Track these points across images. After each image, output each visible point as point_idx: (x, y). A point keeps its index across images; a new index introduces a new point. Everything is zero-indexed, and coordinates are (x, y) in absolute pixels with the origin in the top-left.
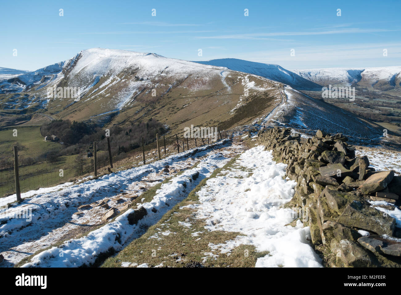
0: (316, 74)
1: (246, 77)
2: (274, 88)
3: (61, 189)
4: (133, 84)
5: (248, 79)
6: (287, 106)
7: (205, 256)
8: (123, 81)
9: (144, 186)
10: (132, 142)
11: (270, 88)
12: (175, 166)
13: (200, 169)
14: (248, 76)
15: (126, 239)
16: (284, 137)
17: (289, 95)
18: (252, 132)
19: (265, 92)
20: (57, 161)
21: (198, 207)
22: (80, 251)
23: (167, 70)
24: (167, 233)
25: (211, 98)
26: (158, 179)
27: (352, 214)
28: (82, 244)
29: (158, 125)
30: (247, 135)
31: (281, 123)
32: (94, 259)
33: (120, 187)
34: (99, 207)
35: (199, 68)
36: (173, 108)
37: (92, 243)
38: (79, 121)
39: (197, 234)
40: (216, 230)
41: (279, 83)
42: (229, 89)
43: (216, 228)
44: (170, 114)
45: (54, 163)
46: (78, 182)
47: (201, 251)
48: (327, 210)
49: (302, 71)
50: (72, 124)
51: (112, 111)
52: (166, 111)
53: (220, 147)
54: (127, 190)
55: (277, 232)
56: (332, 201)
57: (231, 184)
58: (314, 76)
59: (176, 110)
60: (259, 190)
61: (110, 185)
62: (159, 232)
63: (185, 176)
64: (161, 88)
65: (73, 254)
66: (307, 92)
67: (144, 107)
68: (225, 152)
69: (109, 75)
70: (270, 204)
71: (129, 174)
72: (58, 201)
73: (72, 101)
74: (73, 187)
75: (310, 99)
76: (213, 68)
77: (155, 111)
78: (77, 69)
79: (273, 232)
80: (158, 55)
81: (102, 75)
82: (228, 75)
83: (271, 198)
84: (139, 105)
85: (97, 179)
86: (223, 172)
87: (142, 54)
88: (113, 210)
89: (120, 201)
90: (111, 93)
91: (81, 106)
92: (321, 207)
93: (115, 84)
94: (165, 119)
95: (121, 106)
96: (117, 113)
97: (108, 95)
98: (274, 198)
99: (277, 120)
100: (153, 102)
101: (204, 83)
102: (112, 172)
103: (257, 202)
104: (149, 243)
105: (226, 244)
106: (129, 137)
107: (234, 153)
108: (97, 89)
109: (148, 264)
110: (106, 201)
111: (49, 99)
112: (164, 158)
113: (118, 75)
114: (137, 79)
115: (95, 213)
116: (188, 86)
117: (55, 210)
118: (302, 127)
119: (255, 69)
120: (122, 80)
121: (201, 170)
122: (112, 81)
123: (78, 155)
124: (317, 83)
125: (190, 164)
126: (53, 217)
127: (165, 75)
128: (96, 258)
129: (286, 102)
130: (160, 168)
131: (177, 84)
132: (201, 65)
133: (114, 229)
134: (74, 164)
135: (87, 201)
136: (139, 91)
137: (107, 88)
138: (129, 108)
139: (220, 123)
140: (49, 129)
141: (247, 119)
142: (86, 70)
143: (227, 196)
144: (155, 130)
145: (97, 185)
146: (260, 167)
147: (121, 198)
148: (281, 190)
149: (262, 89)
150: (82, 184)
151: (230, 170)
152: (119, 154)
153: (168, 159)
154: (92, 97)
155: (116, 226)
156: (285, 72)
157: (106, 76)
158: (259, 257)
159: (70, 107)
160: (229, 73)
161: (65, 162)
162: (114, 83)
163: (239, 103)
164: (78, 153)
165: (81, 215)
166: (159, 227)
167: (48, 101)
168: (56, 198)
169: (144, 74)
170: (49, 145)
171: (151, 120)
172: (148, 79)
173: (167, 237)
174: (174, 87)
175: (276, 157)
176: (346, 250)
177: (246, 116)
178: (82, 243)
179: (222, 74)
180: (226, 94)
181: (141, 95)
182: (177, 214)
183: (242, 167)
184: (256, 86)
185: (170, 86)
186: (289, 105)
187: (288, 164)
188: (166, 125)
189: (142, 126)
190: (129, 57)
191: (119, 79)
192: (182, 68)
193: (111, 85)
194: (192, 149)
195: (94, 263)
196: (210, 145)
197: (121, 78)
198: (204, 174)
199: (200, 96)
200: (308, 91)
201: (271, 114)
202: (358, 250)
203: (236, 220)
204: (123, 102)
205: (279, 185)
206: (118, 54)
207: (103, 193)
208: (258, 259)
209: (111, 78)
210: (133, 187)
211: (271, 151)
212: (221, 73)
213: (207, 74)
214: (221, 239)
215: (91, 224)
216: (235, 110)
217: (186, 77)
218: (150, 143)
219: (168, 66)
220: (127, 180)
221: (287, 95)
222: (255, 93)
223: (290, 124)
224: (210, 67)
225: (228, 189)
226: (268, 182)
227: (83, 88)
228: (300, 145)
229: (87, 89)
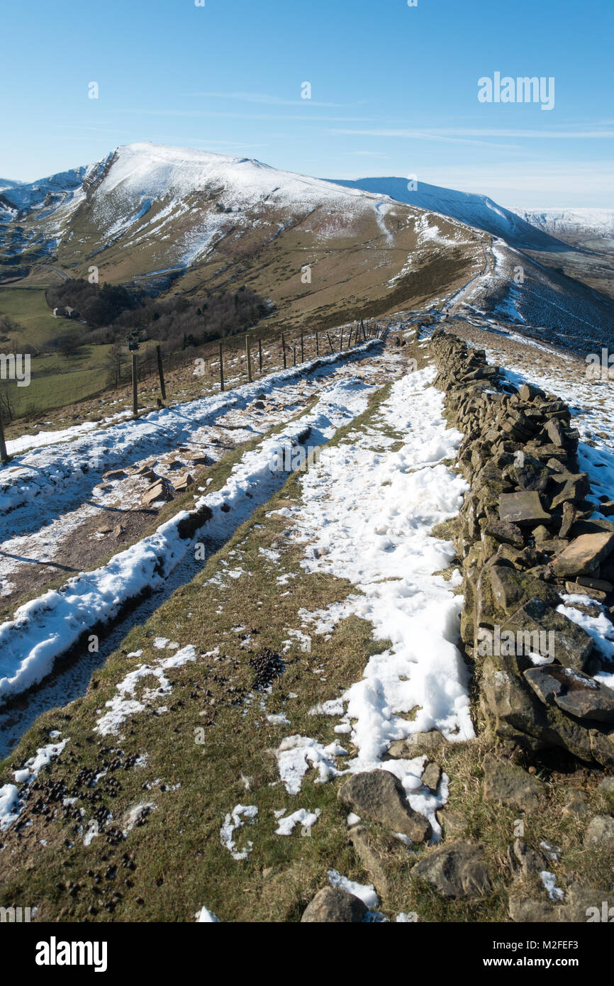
0: (555, 219)
1: (423, 217)
2: (473, 242)
3: (76, 438)
4: (213, 219)
5: (427, 222)
6: (494, 279)
7: (289, 638)
8: (195, 210)
9: (218, 436)
10: (209, 328)
11: (466, 242)
12: (277, 396)
13: (315, 418)
14: (426, 214)
15: (172, 567)
16: (469, 371)
17: (500, 257)
18: (423, 324)
19: (455, 249)
20: (76, 354)
21: (297, 513)
22: (94, 597)
23: (276, 194)
24: (236, 574)
25: (356, 254)
26: (244, 425)
27: (526, 623)
28: (97, 583)
29: (256, 299)
30: (415, 331)
31: (478, 311)
32: (115, 610)
33: (177, 436)
34: (138, 476)
35: (336, 193)
36: (284, 268)
37: (114, 581)
38: (114, 284)
39: (287, 579)
40: (317, 570)
41: (485, 233)
42: (390, 238)
43: (319, 566)
44: (278, 280)
45: (70, 357)
46: (105, 424)
47: (283, 625)
48: (488, 603)
49: (530, 210)
50: (102, 287)
51: (172, 268)
52: (272, 275)
53: (361, 357)
54: (189, 442)
55: (416, 592)
56: (499, 590)
57: (362, 464)
58: (551, 222)
59: (288, 274)
60: (404, 488)
61: (160, 432)
62: (224, 570)
63: (286, 436)
64: (263, 228)
65: (81, 604)
66: (534, 253)
67: (231, 265)
68: (369, 368)
69: (168, 199)
70: (419, 518)
71: (193, 411)
72: (70, 462)
73: (100, 245)
74: (97, 434)
75: (537, 268)
76: (363, 195)
77: (251, 272)
78: (110, 183)
79: (410, 591)
80: (261, 164)
81: (156, 198)
82: (390, 211)
83: (422, 507)
84: (222, 260)
85: (137, 419)
86: (352, 436)
87: (231, 160)
88: (161, 485)
89: (175, 466)
90: (172, 234)
91: (117, 256)
92: (480, 595)
93: (180, 217)
94: (268, 289)
95: (189, 260)
96: (182, 273)
97: (165, 237)
98: (428, 509)
99: (472, 305)
100: (248, 256)
101: (344, 225)
102: (164, 407)
103: (398, 511)
104: (204, 595)
105: (328, 612)
106: (202, 319)
107: (384, 371)
108: (146, 225)
109: (195, 646)
110: (151, 464)
111: (59, 238)
112: (259, 378)
113: (185, 200)
114: (221, 209)
115: (131, 487)
116: (314, 229)
117: (64, 478)
118: (516, 320)
119: (441, 202)
120: (192, 208)
121: (316, 422)
122: (175, 211)
123: (113, 345)
124: (555, 236)
125: (302, 395)
126: (61, 491)
127: (273, 204)
128: (119, 607)
129: (493, 271)
130: (250, 399)
131: (294, 222)
132: (341, 187)
133: (153, 550)
134: (105, 361)
135: (119, 461)
136: (223, 233)
137: (164, 224)
138: (203, 264)
139: (367, 304)
140: (60, 295)
141: (419, 299)
142: (126, 186)
143: (351, 492)
144: (249, 308)
145: (138, 432)
146: (417, 431)
147: (177, 459)
148: (440, 496)
149: (451, 243)
150: (111, 429)
151: (365, 430)
152: (184, 349)
153: (264, 382)
154: (138, 240)
155: (158, 543)
156: (498, 212)
157: (162, 199)
158: (372, 655)
159: (98, 256)
160: (392, 206)
161: (89, 357)
162: (177, 215)
163: (406, 267)
164: (112, 342)
165: (107, 490)
166: (224, 559)
167: (58, 242)
168: (66, 456)
169: (234, 199)
170: (61, 324)
171: (242, 289)
172: (240, 210)
173: (235, 582)
174: (288, 228)
175: (450, 409)
176: (500, 693)
177: (417, 293)
178: (98, 579)
179: (380, 208)
180: (383, 247)
181: (226, 240)
182: (260, 530)
183: (387, 427)
184: (440, 235)
185: (281, 225)
186: (497, 277)
187: (465, 433)
188: (269, 301)
189: (226, 300)
190: (206, 164)
191: (187, 208)
192: (304, 191)
193: (172, 217)
194: (310, 360)
195: (116, 617)
196: (343, 353)
197: (190, 205)
198: (321, 430)
199: (334, 248)
200: (537, 252)
201: (462, 293)
202: (518, 696)
203: (356, 549)
204: (193, 251)
205: (439, 487)
206: (186, 156)
207: (147, 446)
208: (371, 657)
209: (173, 205)
210: (200, 437)
211: (444, 394)
212: (377, 206)
213: (350, 207)
214: (321, 598)
215: (123, 508)
216: (399, 279)
217: (311, 210)
218: (239, 331)
219: (278, 186)
220: (190, 423)
221: (495, 258)
222: (437, 250)
223: (494, 313)
224: (357, 192)
225: (355, 474)
226: (423, 476)
227: (122, 220)
228: (490, 403)
229: (128, 224)
